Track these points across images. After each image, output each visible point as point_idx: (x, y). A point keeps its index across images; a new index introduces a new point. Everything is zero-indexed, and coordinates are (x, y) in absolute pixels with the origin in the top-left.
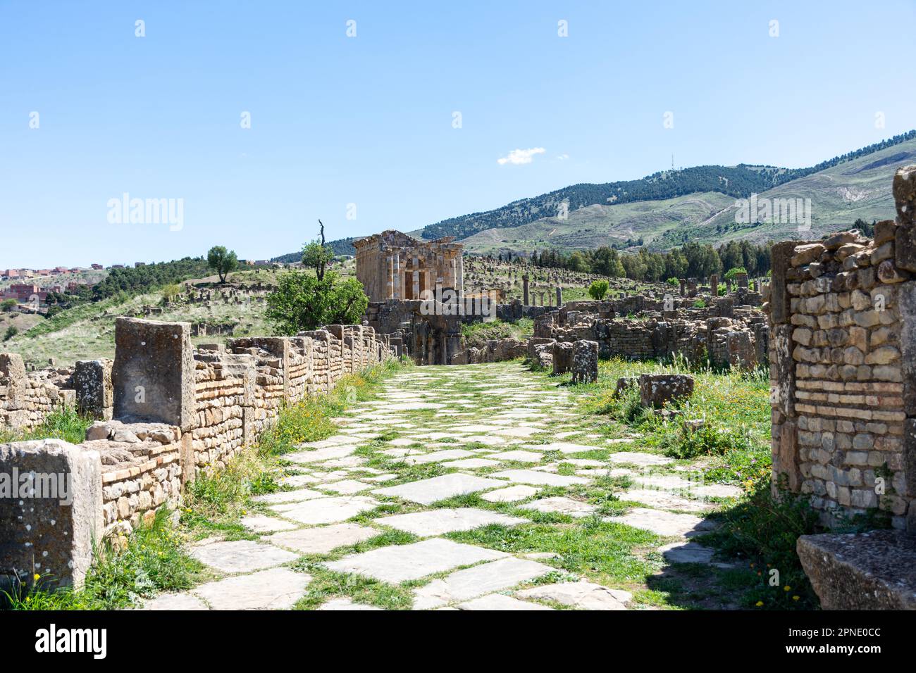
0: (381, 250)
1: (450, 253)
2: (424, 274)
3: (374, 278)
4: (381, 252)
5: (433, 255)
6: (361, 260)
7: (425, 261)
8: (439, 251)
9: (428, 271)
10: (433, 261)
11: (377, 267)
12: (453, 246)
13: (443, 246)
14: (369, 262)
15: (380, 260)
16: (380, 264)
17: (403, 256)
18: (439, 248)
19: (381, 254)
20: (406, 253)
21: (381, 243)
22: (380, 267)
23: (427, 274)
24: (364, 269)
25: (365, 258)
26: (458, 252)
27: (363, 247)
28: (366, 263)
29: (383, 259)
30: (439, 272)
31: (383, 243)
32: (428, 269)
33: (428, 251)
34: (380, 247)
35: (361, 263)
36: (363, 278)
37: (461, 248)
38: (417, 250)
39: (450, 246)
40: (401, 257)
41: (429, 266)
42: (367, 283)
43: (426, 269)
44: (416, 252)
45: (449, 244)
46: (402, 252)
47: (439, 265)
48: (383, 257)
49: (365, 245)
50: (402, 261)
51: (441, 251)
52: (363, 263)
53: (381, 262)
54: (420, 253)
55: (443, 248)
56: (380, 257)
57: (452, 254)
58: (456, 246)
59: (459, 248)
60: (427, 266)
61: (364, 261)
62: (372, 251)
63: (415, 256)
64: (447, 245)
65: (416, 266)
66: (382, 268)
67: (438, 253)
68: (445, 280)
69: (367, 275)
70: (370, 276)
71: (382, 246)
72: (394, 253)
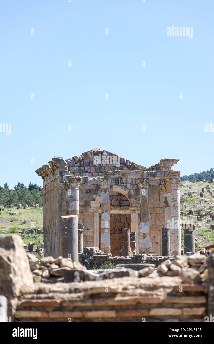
0: (62, 182)
1: (165, 185)
2: (130, 215)
4: (62, 185)
6: (47, 195)
7: (130, 196)
8: (142, 182)
9: (134, 211)
11: (57, 205)
12: (164, 175)
13: (149, 174)
14: (53, 199)
15: (60, 197)
16: (60, 203)
17: (95, 190)
18: (142, 178)
19: (61, 187)
20: (100, 185)
21: (62, 171)
22: (60, 208)
23: (134, 217)
24: (49, 210)
25: (50, 192)
26: (173, 183)
27: (49, 176)
28: (50, 201)
29: (63, 195)
30: (142, 214)
31: (64, 171)
32: (135, 209)
33: (135, 182)
34: (61, 177)
35: (47, 201)
36: (48, 224)
37: (178, 177)
38: (106, 181)
39: (159, 174)
40: (92, 191)
41: (136, 205)
42: (51, 231)
43: (132, 209)
44: (105, 183)
45: (158, 172)
46: (94, 184)
47: (142, 204)
48: (63, 192)
49: (50, 173)
50: (94, 198)
51: (144, 182)
52: (48, 201)
53: (62, 200)
54: (122, 185)
55: (148, 178)
56: (60, 193)
57: (169, 187)
58: (168, 174)
59: (174, 177)
60: (134, 205)
61: (49, 197)
62: (55, 183)
63: (104, 191)
64: (155, 172)
65: (105, 206)
66: (62, 208)
67: (141, 186)
68: (163, 225)
69: (51, 220)
70: (52, 221)
71: (64, 176)
72: (72, 186)
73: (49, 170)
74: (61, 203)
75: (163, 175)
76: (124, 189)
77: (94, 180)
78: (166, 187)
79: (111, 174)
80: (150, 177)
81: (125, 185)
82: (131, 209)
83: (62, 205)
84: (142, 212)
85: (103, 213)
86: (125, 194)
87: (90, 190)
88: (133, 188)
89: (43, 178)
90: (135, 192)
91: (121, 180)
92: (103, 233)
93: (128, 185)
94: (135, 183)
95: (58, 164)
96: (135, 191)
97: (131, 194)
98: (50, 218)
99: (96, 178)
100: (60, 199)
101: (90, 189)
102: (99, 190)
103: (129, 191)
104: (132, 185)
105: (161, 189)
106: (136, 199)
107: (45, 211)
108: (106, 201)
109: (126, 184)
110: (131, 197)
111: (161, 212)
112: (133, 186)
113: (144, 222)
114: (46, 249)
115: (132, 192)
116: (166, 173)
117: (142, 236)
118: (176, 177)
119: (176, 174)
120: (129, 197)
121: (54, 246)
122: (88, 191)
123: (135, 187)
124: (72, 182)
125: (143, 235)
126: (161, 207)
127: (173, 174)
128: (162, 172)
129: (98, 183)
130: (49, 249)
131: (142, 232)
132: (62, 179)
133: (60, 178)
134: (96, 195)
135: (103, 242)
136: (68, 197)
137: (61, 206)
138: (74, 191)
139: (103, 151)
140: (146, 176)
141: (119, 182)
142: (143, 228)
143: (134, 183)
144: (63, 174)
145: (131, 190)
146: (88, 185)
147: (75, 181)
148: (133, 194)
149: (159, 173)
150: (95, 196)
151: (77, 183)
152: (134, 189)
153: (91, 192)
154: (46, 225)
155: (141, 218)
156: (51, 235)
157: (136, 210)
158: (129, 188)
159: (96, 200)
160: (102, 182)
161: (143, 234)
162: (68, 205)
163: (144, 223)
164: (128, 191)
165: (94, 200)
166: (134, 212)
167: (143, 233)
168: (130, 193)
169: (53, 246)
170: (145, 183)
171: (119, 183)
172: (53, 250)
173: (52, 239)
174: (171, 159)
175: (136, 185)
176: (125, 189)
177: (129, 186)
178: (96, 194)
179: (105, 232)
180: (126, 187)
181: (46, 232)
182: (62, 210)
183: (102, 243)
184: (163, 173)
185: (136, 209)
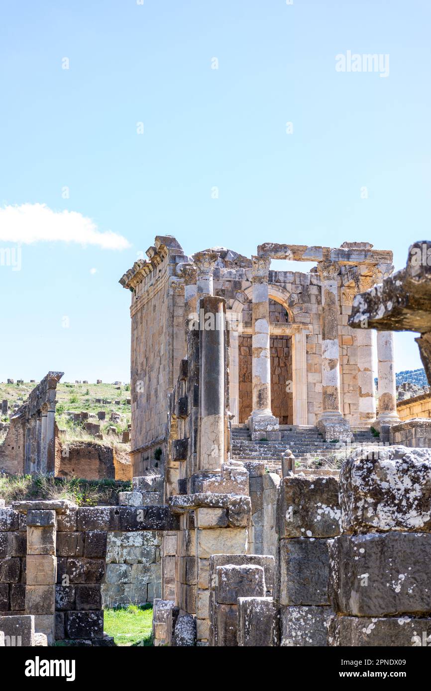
0: (175, 274)
1: (357, 281)
2: (287, 338)
3: (159, 352)
4: (174, 279)
5: (314, 291)
6: (139, 315)
7: (291, 305)
9: (299, 330)
10: (314, 307)
11: (164, 320)
12: (366, 256)
13: (338, 254)
14: (152, 315)
15: (172, 301)
16: (171, 311)
17: (232, 292)
18: (327, 259)
19: (173, 283)
20: (240, 283)
21: (175, 256)
22: (171, 319)
23: (297, 340)
24: (143, 337)
25: (145, 306)
26: (381, 272)
27: (143, 281)
28: (147, 321)
29: (176, 297)
30: (326, 324)
31: (178, 256)
32: (299, 327)
33: (300, 280)
34: (173, 265)
35: (139, 323)
36: (141, 359)
37: (389, 262)
38: (263, 262)
39: (357, 254)
40: (226, 292)
41: (302, 319)
42: (147, 369)
43: (295, 326)
44: (260, 266)
45: (354, 250)
46: (230, 281)
47: (327, 306)
48: (176, 291)
49: (145, 275)
50: (231, 305)
51: (332, 267)
52: (141, 323)
53: (174, 306)
54: (278, 284)
55: (337, 260)
56: (171, 293)
57: (365, 284)
58: (372, 256)
59: (382, 261)
60: (298, 319)
61: (144, 315)
62: (157, 286)
63: (260, 280)
64: (349, 251)
65: (261, 307)
66: (174, 321)
67: (325, 274)
68: (347, 355)
69: (148, 350)
70: (152, 350)
71: (178, 264)
72: (200, 269)
73: (144, 270)
74: (173, 311)
75: (363, 256)
76: (281, 291)
77: (231, 275)
78: (360, 286)
79: (271, 251)
80: (340, 259)
81: (283, 284)
82: (293, 325)
83: (175, 314)
84: (327, 321)
85: (258, 321)
86: (284, 300)
87: (223, 291)
88: (297, 290)
89: (132, 289)
90: (300, 297)
91: (276, 277)
92: (258, 357)
93: (287, 285)
94: (300, 282)
95: (167, 246)
96: (299, 295)
97: (294, 301)
98: (147, 347)
99: (234, 271)
100: (172, 304)
101: (223, 288)
102: (239, 291)
103: (290, 296)
104: (294, 286)
105: (344, 294)
106: (301, 309)
107: (135, 342)
108: (263, 298)
109: (285, 282)
110: (293, 306)
111: (343, 334)
112: (297, 287)
113: (330, 339)
114: (136, 403)
115: (295, 297)
116: (369, 253)
117: (327, 365)
118: (386, 261)
119: (386, 257)
120: (289, 306)
121: (156, 391)
122: (220, 293)
123: (300, 288)
124: (201, 262)
125: (329, 363)
126: (343, 324)
127: (381, 255)
128: (361, 251)
129: (237, 279)
130: (144, 400)
131: (327, 358)
132: (174, 270)
133: (172, 267)
134: (234, 300)
135: (257, 374)
136: (188, 295)
137: (173, 316)
138: (204, 278)
139: (228, 251)
140: (333, 257)
141: (273, 278)
142: (329, 351)
143: (298, 282)
144: (177, 260)
145: (293, 293)
146: (220, 281)
147: (207, 260)
148: (296, 301)
149: (355, 253)
150: (231, 301)
151: (210, 264)
152: (299, 292)
153: (224, 294)
154: (136, 363)
155: (326, 332)
156: (147, 375)
157: (301, 329)
158: (290, 291)
159: (233, 308)
160: (255, 263)
161: (330, 360)
162: (189, 309)
163: (331, 341)
164: (288, 295)
165: (231, 308)
166: (299, 332)
167: (330, 358)
168: (292, 299)
169: (153, 392)
170: (333, 269)
171: (272, 282)
172: (153, 398)
173: (151, 380)
174: (362, 243)
175: (301, 285)
176: (283, 292)
177: (289, 286)
178: (233, 297)
179: (261, 355)
180: (285, 288)
181: (137, 374)
182: (175, 323)
183: (256, 376)
184: (364, 253)
185: (301, 326)
